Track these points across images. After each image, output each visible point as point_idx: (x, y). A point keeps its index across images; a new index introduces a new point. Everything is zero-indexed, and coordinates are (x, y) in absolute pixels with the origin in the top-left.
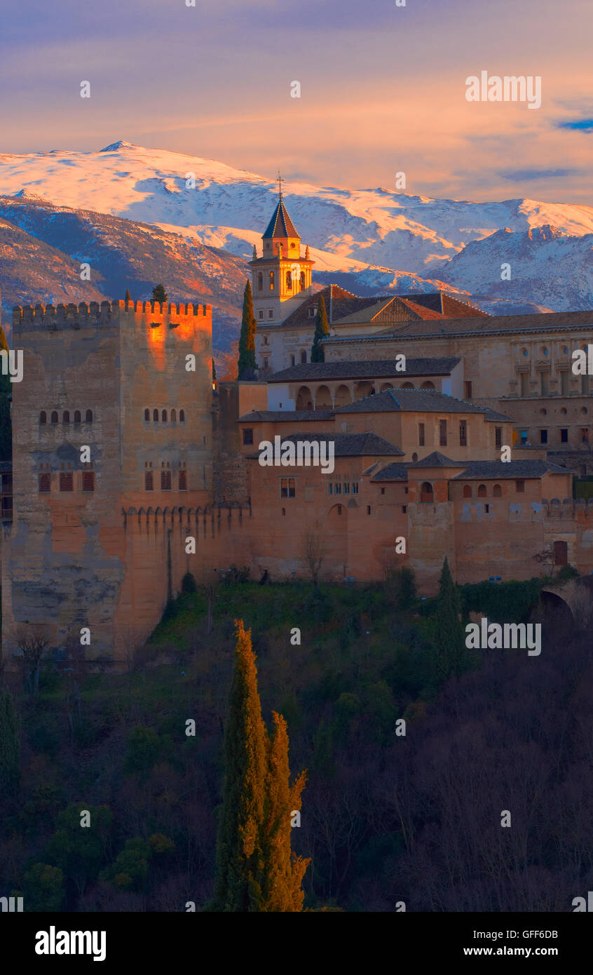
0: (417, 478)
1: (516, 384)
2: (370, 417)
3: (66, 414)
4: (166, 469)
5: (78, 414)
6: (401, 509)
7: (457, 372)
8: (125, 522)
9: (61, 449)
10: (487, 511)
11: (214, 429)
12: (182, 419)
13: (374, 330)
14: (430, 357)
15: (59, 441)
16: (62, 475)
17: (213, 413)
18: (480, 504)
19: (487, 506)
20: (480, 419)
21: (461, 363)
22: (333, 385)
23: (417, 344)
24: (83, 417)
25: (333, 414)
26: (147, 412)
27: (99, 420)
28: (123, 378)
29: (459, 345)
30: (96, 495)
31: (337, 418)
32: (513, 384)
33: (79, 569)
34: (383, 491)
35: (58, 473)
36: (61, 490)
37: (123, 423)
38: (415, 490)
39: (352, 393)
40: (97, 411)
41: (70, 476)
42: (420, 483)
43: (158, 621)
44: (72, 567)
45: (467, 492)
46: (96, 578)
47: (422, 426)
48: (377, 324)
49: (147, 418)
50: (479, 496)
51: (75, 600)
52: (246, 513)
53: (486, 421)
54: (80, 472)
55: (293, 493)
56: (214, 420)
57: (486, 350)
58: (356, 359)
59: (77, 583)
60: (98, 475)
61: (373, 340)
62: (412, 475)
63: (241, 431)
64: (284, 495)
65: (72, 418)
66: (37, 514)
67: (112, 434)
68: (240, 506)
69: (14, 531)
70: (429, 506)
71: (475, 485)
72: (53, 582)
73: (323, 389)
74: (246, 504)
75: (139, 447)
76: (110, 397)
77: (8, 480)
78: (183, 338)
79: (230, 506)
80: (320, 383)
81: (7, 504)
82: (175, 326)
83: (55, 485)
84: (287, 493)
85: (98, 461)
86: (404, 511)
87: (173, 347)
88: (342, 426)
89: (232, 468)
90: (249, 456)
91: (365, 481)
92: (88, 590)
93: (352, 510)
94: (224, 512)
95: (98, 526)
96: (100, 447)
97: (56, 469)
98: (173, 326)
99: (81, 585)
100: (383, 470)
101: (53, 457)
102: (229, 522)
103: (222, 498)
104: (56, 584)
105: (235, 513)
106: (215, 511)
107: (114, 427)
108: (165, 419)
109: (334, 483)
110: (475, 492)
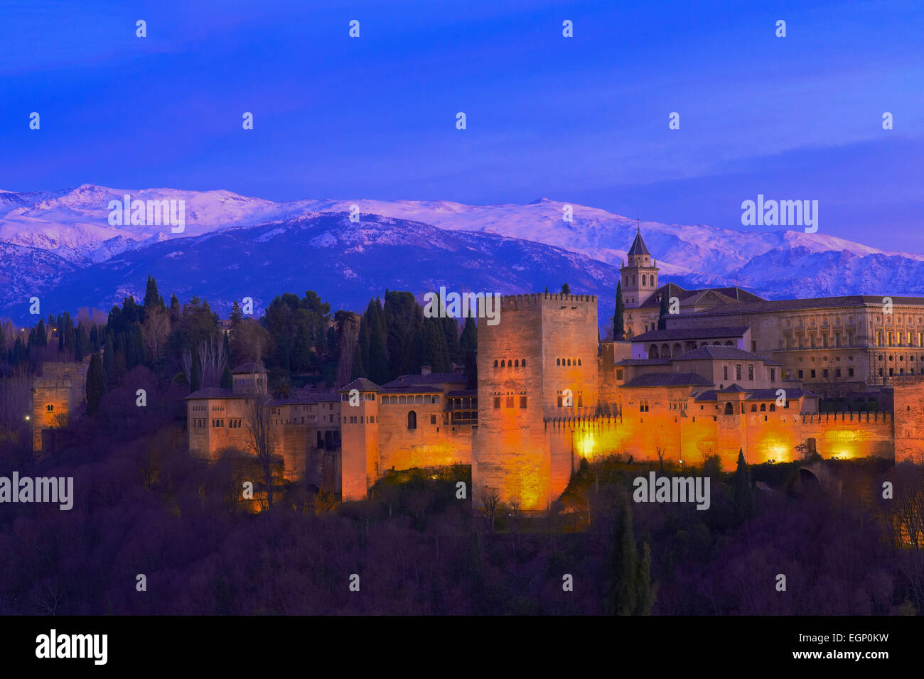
0: (724, 399)
1: (783, 342)
2: (694, 363)
3: (510, 362)
5: (517, 362)
6: (713, 419)
7: (747, 336)
8: (546, 427)
9: (507, 382)
10: (766, 420)
11: (599, 370)
12: (580, 364)
13: (697, 310)
14: (731, 326)
15: (506, 378)
16: (508, 398)
17: (599, 361)
18: (761, 416)
19: (766, 417)
20: (762, 363)
21: (750, 330)
22: (671, 344)
23: (722, 318)
24: (520, 364)
25: (671, 361)
26: (558, 360)
27: (529, 365)
28: (544, 340)
29: (748, 319)
30: (527, 410)
31: (674, 363)
32: (781, 342)
33: (518, 455)
34: (702, 408)
35: (505, 397)
36: (507, 407)
37: (544, 367)
38: (722, 407)
39: (683, 348)
40: (528, 359)
41: (512, 398)
42: (725, 403)
43: (566, 487)
44: (514, 454)
45: (754, 409)
46: (528, 460)
47: (726, 368)
48: (698, 305)
49: (559, 364)
50: (761, 410)
51: (516, 474)
52: (618, 420)
53: (765, 365)
54: (519, 396)
55: (647, 409)
56: (599, 366)
57: (764, 322)
58: (685, 328)
59: (517, 463)
60: (529, 398)
61: (695, 316)
62: (720, 397)
63: (616, 372)
64: (642, 410)
65: (513, 364)
66: (493, 422)
67: (537, 373)
68: (615, 417)
69: (479, 432)
70: (731, 417)
71: (759, 404)
72: (502, 463)
73: (666, 346)
74: (618, 416)
75: (553, 381)
76: (536, 351)
77: (475, 401)
78: (580, 315)
79: (609, 417)
80: (663, 342)
81: (475, 415)
82: (575, 308)
83: (503, 404)
84: (645, 408)
85: (529, 390)
86: (715, 420)
87: (574, 320)
88: (677, 368)
89: (610, 393)
90: (620, 387)
91: (691, 401)
92: (524, 468)
93: (683, 419)
94: (606, 420)
95: (529, 429)
96: (530, 381)
97: (503, 394)
98: (573, 308)
99: (519, 464)
100: (702, 395)
101: (502, 387)
102: (609, 426)
103: (604, 412)
104: (505, 464)
105: (612, 420)
106: (600, 420)
107: (538, 370)
108: (569, 364)
109: (672, 402)
110: (759, 408)
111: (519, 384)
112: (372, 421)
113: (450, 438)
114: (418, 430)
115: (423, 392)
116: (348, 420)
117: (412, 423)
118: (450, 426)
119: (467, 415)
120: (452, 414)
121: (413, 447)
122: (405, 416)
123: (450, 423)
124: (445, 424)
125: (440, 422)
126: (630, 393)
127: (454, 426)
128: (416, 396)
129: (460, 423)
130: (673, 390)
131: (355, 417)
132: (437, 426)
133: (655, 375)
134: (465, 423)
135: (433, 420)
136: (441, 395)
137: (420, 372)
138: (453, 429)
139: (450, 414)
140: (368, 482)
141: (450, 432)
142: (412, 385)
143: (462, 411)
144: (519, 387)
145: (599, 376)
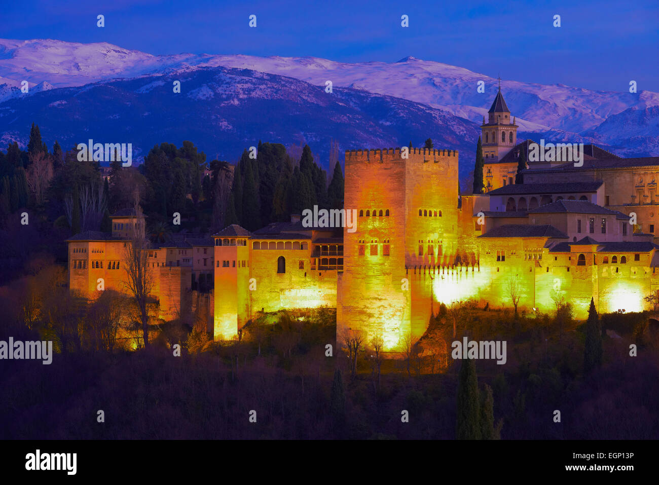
0: (577, 251)
2: (549, 216)
3: (375, 212)
4: (431, 244)
5: (381, 212)
6: (566, 269)
7: (601, 191)
8: (407, 273)
9: (371, 231)
10: (617, 271)
11: (459, 221)
12: (440, 215)
13: (553, 165)
15: (370, 227)
16: (372, 246)
17: (458, 212)
18: (613, 268)
19: (617, 268)
20: (614, 218)
21: (603, 186)
22: (528, 198)
24: (384, 214)
25: (528, 214)
26: (420, 211)
27: (393, 215)
28: (407, 191)
29: (602, 175)
30: (390, 258)
31: (530, 215)
32: (634, 198)
33: (380, 300)
34: (556, 259)
35: (369, 245)
36: (371, 255)
37: (407, 217)
38: (576, 258)
39: (539, 202)
40: (391, 210)
41: (376, 246)
42: (578, 255)
43: (425, 330)
44: (376, 299)
45: (606, 262)
46: (390, 305)
47: (579, 221)
49: (420, 214)
50: (613, 262)
51: (378, 317)
52: (476, 269)
53: (617, 219)
54: (382, 244)
55: (503, 259)
56: (459, 216)
57: (618, 178)
58: (541, 182)
59: (379, 307)
60: (392, 246)
61: (552, 172)
62: (574, 248)
63: (474, 223)
64: (498, 259)
65: (378, 214)
66: (357, 268)
67: (400, 223)
68: (473, 266)
69: (344, 277)
70: (583, 267)
71: (610, 256)
72: (366, 307)
73: (522, 200)
74: (476, 264)
75: (416, 231)
76: (400, 202)
77: (341, 248)
78: (442, 169)
79: (467, 265)
80: (521, 196)
81: (341, 261)
82: (437, 162)
83: (368, 252)
84: (500, 258)
85: (391, 239)
86: (568, 270)
87: (436, 174)
88: (533, 220)
89: (468, 243)
90: (479, 237)
91: (545, 252)
92: (385, 312)
93: (538, 269)
94: (464, 269)
95: (391, 275)
96: (393, 230)
97: (368, 243)
98: (435, 162)
99: (381, 309)
100: (556, 246)
101: (367, 235)
102: (467, 274)
103: (462, 260)
104: (368, 308)
105: (470, 269)
106: (459, 268)
107: (402, 220)
108: (430, 215)
109: (528, 253)
110: (610, 260)
111: (383, 233)
112: (244, 265)
113: (316, 283)
114: (286, 275)
115: (292, 239)
116: (221, 264)
117: (281, 269)
118: (317, 272)
119: (333, 261)
120: (319, 260)
121: (282, 290)
122: (275, 261)
123: (317, 268)
124: (312, 269)
125: (307, 267)
126: (488, 242)
127: (321, 271)
128: (286, 243)
129: (326, 269)
130: (528, 241)
131: (228, 262)
132: (305, 271)
133: (512, 226)
134: (330, 269)
135: (301, 266)
136: (309, 242)
137: (289, 220)
138: (320, 274)
139: (317, 260)
140: (239, 323)
141: (317, 277)
142: (281, 232)
143: (328, 257)
144: (383, 235)
145: (459, 227)
